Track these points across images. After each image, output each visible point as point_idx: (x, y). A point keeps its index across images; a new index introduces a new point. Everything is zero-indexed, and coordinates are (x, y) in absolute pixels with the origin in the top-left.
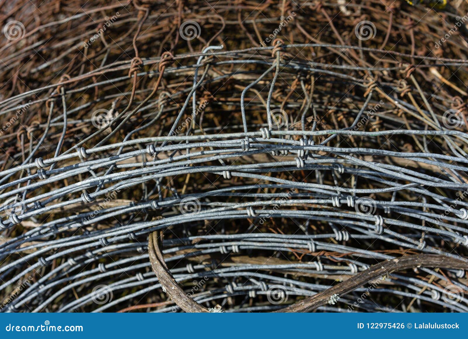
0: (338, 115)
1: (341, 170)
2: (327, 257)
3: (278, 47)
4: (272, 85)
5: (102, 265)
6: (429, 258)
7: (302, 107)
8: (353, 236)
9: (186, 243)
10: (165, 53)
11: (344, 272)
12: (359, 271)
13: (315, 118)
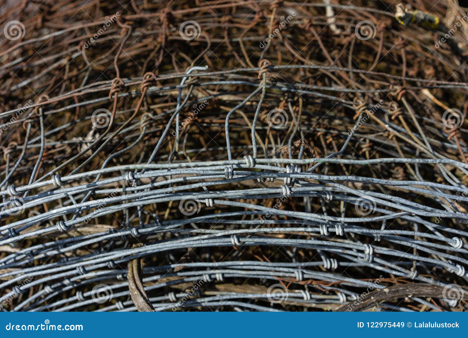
0: (327, 137)
1: (329, 197)
2: (315, 286)
3: (265, 68)
4: (259, 107)
5: (80, 293)
6: (420, 287)
7: (290, 129)
8: (342, 264)
9: (168, 271)
10: (147, 73)
11: (332, 301)
12: (347, 300)
13: (303, 142)
